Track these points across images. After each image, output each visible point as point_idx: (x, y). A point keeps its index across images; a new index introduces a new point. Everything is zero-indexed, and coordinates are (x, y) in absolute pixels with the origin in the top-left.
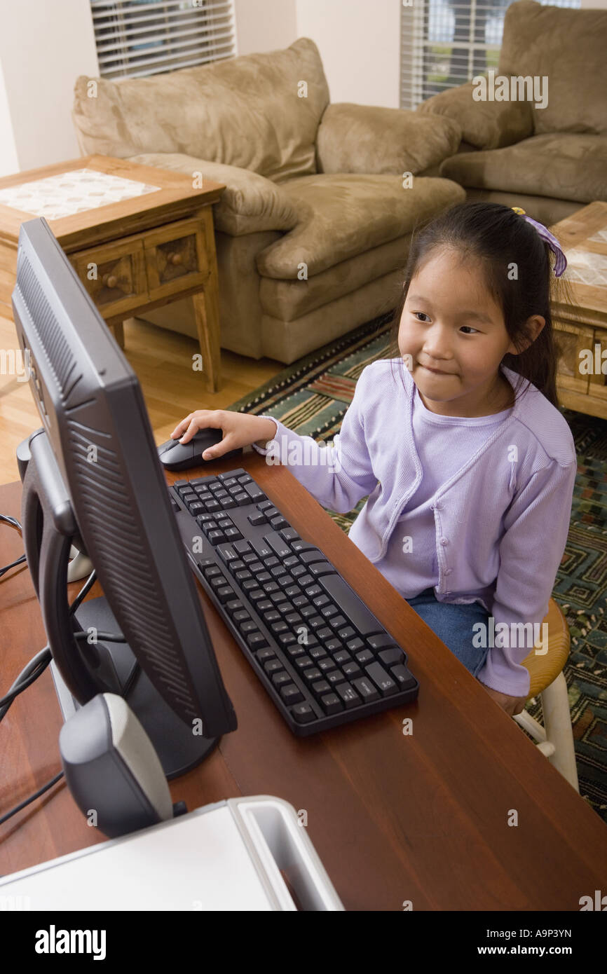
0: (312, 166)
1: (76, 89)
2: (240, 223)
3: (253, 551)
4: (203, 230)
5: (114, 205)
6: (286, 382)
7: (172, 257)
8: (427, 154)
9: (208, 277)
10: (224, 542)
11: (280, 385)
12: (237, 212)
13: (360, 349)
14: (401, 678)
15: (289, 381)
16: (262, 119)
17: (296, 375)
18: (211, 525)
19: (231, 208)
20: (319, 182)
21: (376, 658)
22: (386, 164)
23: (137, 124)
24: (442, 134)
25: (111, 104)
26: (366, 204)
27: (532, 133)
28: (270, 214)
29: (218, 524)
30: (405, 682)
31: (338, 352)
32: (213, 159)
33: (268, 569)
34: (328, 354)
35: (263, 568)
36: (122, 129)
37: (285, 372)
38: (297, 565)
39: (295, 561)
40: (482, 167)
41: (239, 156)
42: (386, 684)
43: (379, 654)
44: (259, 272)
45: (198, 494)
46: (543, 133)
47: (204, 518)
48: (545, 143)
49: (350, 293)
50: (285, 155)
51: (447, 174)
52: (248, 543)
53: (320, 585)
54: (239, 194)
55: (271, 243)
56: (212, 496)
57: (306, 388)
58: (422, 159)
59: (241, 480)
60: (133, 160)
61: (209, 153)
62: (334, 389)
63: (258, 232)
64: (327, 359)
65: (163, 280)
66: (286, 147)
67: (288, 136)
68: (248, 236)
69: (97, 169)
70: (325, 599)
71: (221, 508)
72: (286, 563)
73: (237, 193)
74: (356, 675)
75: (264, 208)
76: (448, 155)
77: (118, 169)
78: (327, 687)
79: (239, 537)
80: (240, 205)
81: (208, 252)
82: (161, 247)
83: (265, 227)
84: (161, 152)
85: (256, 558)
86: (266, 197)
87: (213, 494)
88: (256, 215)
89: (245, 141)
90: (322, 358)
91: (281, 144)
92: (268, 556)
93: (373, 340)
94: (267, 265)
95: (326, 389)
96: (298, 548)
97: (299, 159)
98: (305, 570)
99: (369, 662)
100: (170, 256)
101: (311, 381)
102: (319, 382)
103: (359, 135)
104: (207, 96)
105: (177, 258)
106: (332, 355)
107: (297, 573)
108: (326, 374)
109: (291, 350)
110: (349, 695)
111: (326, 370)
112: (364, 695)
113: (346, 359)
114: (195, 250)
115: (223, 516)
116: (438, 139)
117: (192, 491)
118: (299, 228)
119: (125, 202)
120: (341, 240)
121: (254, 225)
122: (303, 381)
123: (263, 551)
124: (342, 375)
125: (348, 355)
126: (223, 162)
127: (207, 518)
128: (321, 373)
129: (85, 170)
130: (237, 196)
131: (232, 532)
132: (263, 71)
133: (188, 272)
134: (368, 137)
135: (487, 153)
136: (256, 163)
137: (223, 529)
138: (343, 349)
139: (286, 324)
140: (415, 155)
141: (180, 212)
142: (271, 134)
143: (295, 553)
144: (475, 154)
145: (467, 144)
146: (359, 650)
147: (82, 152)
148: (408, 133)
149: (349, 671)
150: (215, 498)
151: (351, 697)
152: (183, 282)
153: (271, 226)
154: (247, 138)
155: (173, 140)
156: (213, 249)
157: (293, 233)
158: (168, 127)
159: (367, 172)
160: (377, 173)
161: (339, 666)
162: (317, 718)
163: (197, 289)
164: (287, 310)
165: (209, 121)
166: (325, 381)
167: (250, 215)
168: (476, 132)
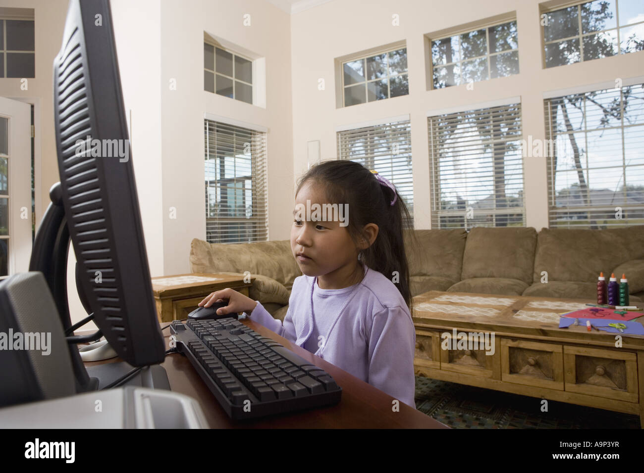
1: (192, 244)
2: (261, 296)
12: (260, 291)
16: (276, 263)
19: (258, 289)
23: (218, 259)
25: (207, 250)
28: (277, 294)
36: (211, 261)
55: (277, 309)
66: (287, 276)
67: (289, 272)
80: (262, 288)
83: (274, 301)
86: (275, 286)
88: (270, 293)
89: (268, 271)
91: (285, 275)
104: (252, 252)
130: (261, 283)
132: (277, 246)
142: (280, 270)
153: (277, 301)
154: (269, 270)
155: (234, 267)
158: (233, 262)
165: (252, 261)
167: (267, 293)
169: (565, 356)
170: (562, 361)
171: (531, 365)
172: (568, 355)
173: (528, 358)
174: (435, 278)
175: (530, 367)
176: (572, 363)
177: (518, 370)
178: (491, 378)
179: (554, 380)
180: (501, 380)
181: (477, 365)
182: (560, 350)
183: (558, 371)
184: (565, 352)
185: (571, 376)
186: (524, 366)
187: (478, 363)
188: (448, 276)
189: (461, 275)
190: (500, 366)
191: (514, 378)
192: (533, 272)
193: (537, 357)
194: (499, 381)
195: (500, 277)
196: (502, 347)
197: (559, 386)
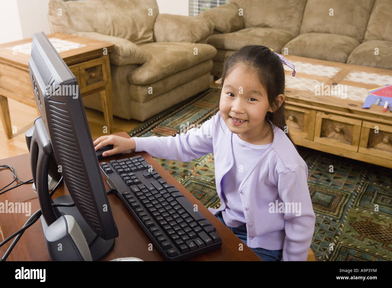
0: (152, 39)
1: (49, 5)
2: (121, 60)
3: (146, 188)
4: (105, 63)
5: (67, 52)
6: (141, 129)
7: (92, 74)
8: (200, 34)
9: (107, 83)
10: (133, 185)
11: (139, 130)
12: (119, 55)
13: (173, 115)
14: (214, 238)
15: (143, 128)
16: (130, 19)
17: (146, 126)
18: (127, 178)
19: (117, 54)
20: (154, 45)
21: (203, 230)
22: (184, 38)
23: (76, 20)
24: (206, 26)
25: (65, 11)
26: (176, 54)
27: (244, 27)
28: (134, 57)
29: (130, 177)
30: (216, 239)
31: (164, 116)
32: (109, 35)
33: (153, 195)
34: (160, 117)
35: (151, 195)
36: (69, 22)
37: (141, 125)
38: (166, 193)
39: (165, 192)
40: (223, 40)
41: (120, 34)
42: (208, 240)
43: (204, 228)
44: (129, 82)
45: (121, 166)
46: (248, 27)
47: (124, 175)
48: (249, 31)
49: (169, 91)
50: (140, 34)
51: (209, 43)
52: (144, 185)
53: (177, 201)
54: (120, 48)
55: (134, 69)
56: (127, 166)
57: (150, 131)
58: (198, 36)
59: (140, 160)
60: (74, 35)
61: (107, 32)
62: (162, 132)
63: (128, 65)
64: (159, 119)
65: (87, 84)
66: (140, 31)
67: (142, 26)
68: (124, 66)
69: (59, 38)
70: (179, 207)
71: (131, 171)
72: (161, 193)
73: (119, 48)
74: (194, 237)
75: (131, 54)
76: (209, 35)
77: (68, 38)
78: (182, 242)
79: (139, 183)
80: (121, 53)
81: (107, 73)
82: (87, 70)
83: (132, 62)
84: (87, 31)
85: (148, 191)
86: (132, 50)
87: (128, 166)
88: (128, 57)
89: (123, 28)
90: (157, 119)
91: (138, 30)
92: (153, 190)
93: (179, 111)
94: (133, 79)
95: (159, 132)
96: (166, 186)
97: (146, 36)
98: (170, 195)
99: (200, 231)
100: (90, 74)
101: (152, 128)
102: (156, 129)
103: (172, 26)
104: (107, 9)
105: (93, 74)
106: (161, 118)
107: (166, 197)
108: (159, 126)
109: (143, 115)
110: (192, 245)
111: (159, 124)
112: (198, 245)
113: (168, 120)
114: (102, 71)
115: (132, 174)
116: (205, 28)
117: (118, 164)
118: (146, 63)
119: (71, 51)
120: (164, 68)
121: (127, 61)
122: (149, 128)
123: (151, 188)
124: (165, 126)
125: (168, 118)
126: (114, 35)
127: (125, 175)
128: (157, 125)
129: (53, 38)
130: (120, 49)
131: (137, 180)
133: (99, 81)
134: (175, 27)
135: (225, 35)
136: (128, 37)
137: (133, 180)
138: (166, 115)
139: (141, 104)
140: (195, 35)
141: (94, 55)
142: (134, 25)
143: (165, 188)
144: (220, 35)
145: (217, 31)
146: (195, 227)
147: (51, 32)
148: (192, 26)
149: (191, 235)
150: (129, 167)
151: (193, 246)
152: (96, 85)
153: (134, 62)
155: (92, 26)
156: (109, 71)
157: (144, 65)
158: (90, 21)
159: (175, 42)
160: (179, 42)
161: (187, 234)
162: (178, 255)
163: (102, 88)
164: (142, 98)
165: (107, 19)
166: (158, 128)
167: (125, 57)
168: (220, 26)
169: (362, 128)
170: (360, 131)
171: (337, 132)
172: (365, 128)
173: (336, 127)
174: (275, 31)
175: (336, 133)
176: (367, 134)
177: (327, 135)
178: (306, 139)
179: (352, 144)
180: (313, 141)
181: (297, 128)
182: (360, 124)
183: (356, 138)
184: (364, 126)
185: (364, 142)
186: (332, 132)
187: (298, 127)
188: (289, 29)
189: (300, 28)
190: (313, 131)
191: (323, 140)
192: (366, 30)
193: (343, 126)
194: (311, 142)
195: (335, 33)
196: (317, 117)
197: (354, 148)
